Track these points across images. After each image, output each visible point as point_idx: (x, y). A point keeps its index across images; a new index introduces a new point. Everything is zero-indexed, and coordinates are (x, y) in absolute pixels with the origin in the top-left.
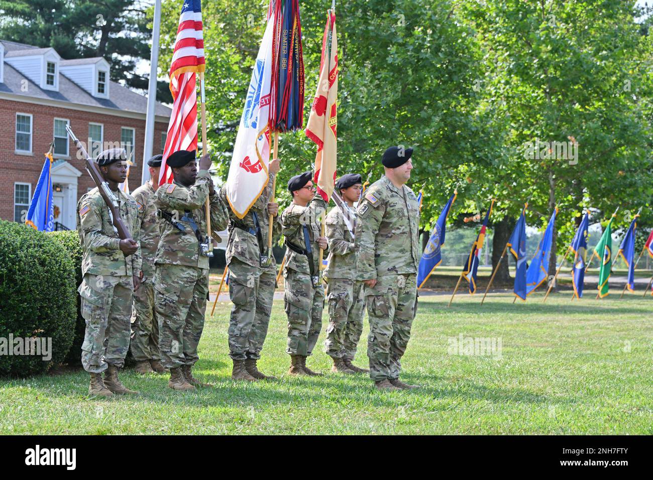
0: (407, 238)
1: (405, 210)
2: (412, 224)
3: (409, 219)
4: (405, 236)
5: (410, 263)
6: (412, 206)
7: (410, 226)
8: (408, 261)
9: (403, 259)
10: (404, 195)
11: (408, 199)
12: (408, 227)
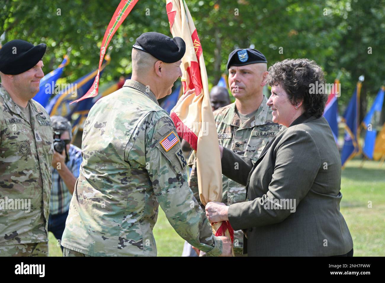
0: (36, 188)
1: (32, 144)
2: (43, 166)
3: (38, 158)
4: (32, 185)
5: (39, 226)
6: (43, 136)
7: (40, 169)
8: (37, 224)
9: (29, 222)
10: (31, 118)
11: (36, 125)
12: (38, 171)
